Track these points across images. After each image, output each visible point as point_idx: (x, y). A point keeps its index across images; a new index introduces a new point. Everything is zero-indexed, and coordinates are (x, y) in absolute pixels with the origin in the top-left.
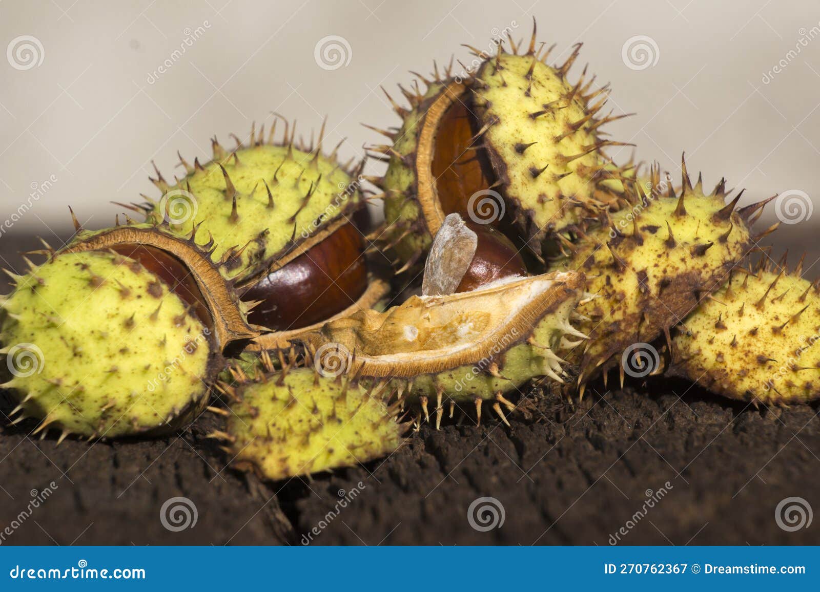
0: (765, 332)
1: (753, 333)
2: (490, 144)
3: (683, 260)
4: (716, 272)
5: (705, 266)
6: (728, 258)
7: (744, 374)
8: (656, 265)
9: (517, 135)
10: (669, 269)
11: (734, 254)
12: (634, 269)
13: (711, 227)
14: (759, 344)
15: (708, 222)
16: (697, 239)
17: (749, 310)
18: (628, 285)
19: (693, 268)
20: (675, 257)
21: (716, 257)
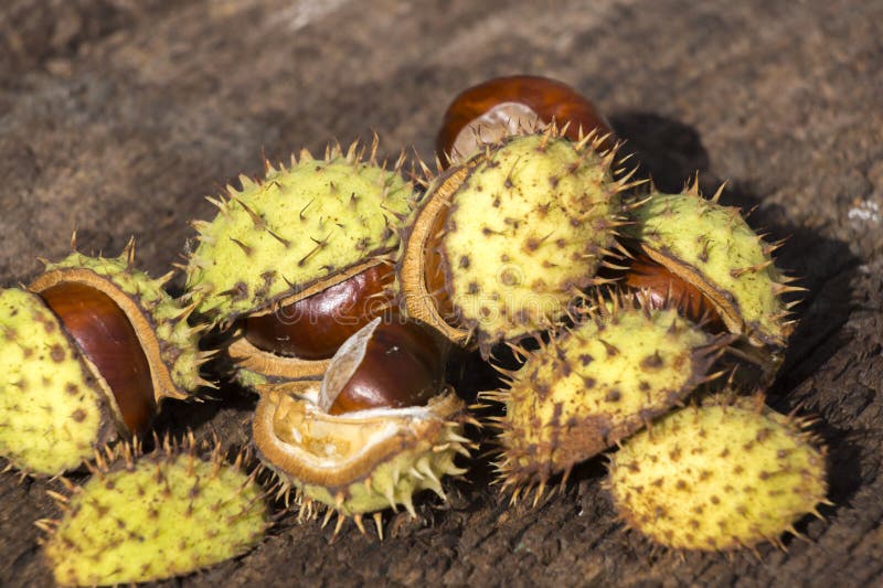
0: (669, 485)
1: (659, 483)
2: (444, 250)
3: (597, 402)
4: (629, 419)
5: (619, 411)
6: (646, 406)
7: (645, 519)
8: (572, 402)
9: (468, 246)
10: (582, 409)
11: (654, 403)
12: (552, 400)
13: (639, 371)
14: (662, 495)
15: (637, 365)
16: (617, 382)
17: (664, 458)
18: (546, 413)
19: (605, 411)
20: (591, 397)
21: (632, 403)
